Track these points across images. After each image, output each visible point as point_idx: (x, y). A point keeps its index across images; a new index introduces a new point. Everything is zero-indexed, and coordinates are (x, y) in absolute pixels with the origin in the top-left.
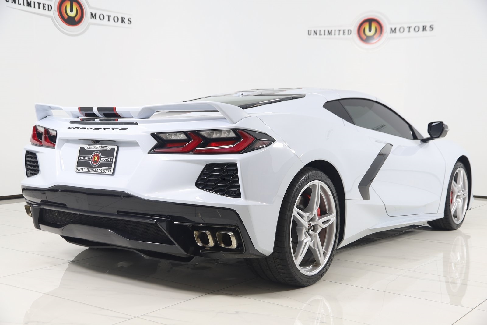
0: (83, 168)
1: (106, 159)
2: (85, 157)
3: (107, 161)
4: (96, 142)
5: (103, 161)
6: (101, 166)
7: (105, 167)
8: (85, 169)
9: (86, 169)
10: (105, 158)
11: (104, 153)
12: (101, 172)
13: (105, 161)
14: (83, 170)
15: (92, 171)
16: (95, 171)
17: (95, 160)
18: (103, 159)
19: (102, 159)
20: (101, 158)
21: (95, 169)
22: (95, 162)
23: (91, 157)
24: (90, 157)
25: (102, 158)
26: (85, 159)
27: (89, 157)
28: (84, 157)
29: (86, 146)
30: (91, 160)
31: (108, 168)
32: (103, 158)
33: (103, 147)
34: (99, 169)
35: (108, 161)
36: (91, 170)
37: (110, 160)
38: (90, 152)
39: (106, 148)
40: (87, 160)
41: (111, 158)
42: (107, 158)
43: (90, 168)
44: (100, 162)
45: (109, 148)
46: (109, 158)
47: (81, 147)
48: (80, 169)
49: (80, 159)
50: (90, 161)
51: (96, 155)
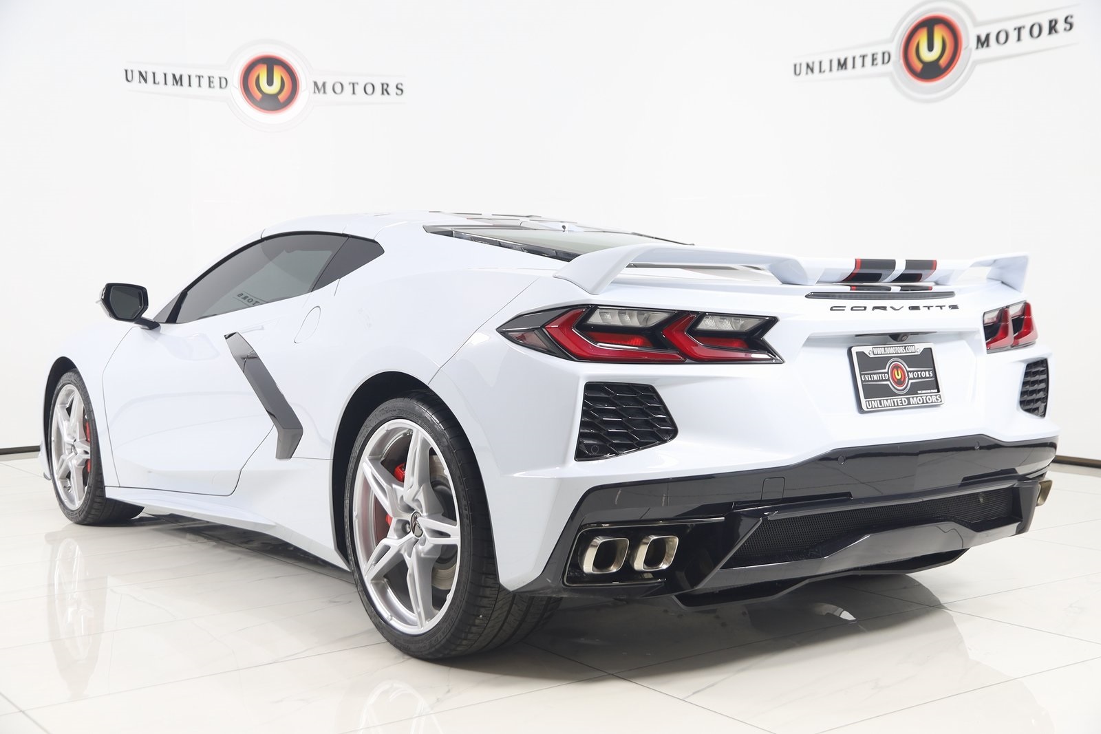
0: (880, 401)
1: (919, 373)
2: (875, 374)
3: (922, 378)
4: (896, 337)
5: (914, 378)
6: (914, 390)
7: (924, 392)
8: (885, 401)
9: (887, 400)
10: (917, 371)
11: (912, 361)
12: (923, 403)
13: (918, 378)
14: (881, 404)
15: (902, 403)
16: (909, 403)
17: (899, 377)
18: (914, 375)
19: (911, 375)
20: (908, 372)
21: (908, 399)
22: (900, 382)
23: (888, 373)
24: (885, 373)
25: (911, 372)
26: (875, 378)
27: (882, 373)
28: (870, 374)
29: (867, 350)
30: (888, 380)
31: (929, 391)
32: (913, 372)
33: (905, 348)
34: (917, 397)
35: (926, 377)
36: (899, 402)
37: (928, 375)
38: (881, 362)
39: (912, 349)
40: (880, 381)
41: (929, 371)
42: (921, 371)
43: (895, 399)
44: (911, 381)
45: (918, 348)
46: (925, 371)
47: (857, 353)
48: (875, 403)
49: (865, 381)
50: (888, 383)
51: (897, 367)
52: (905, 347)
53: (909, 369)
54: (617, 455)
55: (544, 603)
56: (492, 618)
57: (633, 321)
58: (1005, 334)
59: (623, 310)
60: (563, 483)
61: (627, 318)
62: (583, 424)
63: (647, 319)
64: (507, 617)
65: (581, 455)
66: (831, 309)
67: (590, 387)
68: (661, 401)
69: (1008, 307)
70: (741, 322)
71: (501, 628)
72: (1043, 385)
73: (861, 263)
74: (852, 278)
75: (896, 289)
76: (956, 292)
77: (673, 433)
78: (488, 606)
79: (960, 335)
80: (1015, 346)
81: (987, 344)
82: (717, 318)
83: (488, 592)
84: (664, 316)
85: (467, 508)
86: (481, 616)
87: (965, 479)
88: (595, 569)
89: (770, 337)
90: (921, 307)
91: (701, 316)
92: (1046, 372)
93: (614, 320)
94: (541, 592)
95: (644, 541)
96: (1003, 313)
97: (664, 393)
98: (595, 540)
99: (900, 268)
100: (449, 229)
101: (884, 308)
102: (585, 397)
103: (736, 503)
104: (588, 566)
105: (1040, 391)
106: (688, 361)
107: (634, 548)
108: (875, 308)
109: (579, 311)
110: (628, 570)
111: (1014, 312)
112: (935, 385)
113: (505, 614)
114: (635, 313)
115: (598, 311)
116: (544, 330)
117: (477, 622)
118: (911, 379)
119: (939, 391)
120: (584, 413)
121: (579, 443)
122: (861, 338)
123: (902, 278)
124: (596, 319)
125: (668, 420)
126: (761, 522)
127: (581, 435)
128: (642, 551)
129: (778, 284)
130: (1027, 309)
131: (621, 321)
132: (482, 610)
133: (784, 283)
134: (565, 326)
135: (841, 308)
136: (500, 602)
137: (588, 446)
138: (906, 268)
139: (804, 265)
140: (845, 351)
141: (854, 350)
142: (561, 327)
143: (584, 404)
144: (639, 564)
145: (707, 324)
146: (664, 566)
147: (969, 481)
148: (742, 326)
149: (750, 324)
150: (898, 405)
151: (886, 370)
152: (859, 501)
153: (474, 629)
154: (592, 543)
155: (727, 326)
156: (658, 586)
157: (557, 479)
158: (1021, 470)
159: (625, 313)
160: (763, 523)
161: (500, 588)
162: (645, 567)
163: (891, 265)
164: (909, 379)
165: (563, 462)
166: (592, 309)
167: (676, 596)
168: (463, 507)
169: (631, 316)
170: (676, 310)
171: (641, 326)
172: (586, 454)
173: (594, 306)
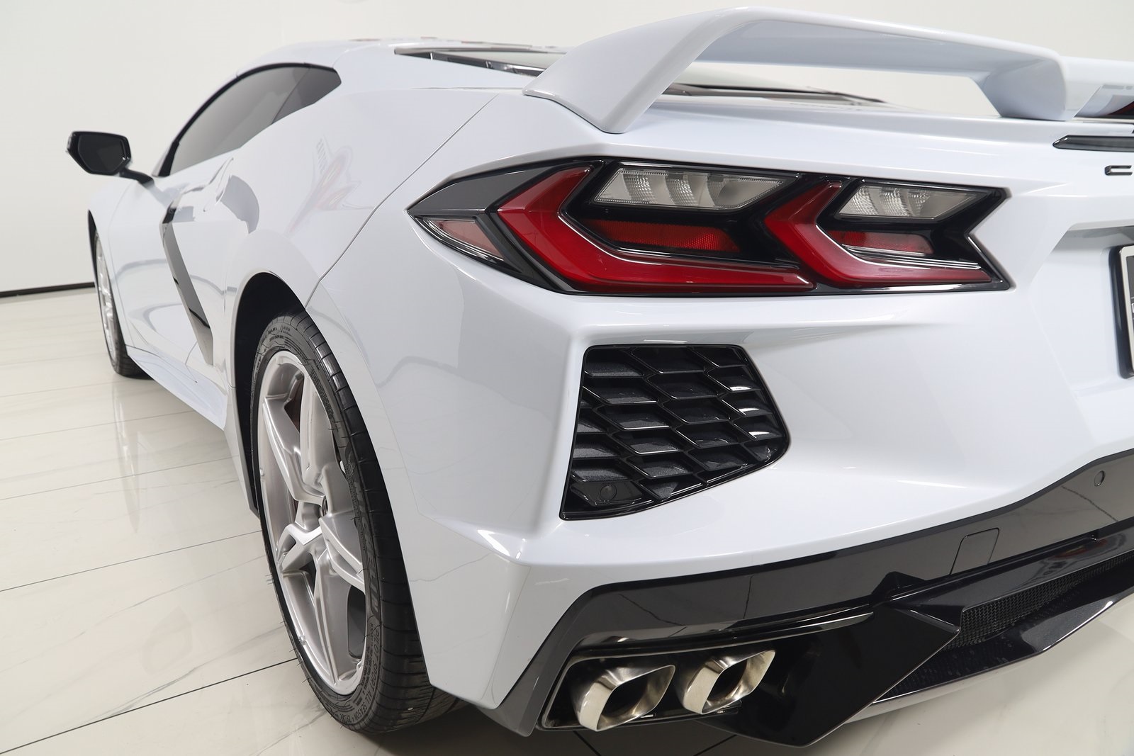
47: (1128, 258)
54: (657, 502)
57: (700, 197)
59: (677, 169)
61: (685, 188)
62: (579, 440)
63: (726, 192)
65: (574, 508)
67: (598, 356)
70: (922, 198)
77: (779, 444)
82: (875, 190)
84: (771, 184)
89: (987, 234)
91: (853, 184)
93: (657, 193)
97: (764, 363)
98: (603, 677)
102: (586, 380)
106: (820, 287)
109: (575, 172)
114: (705, 176)
115: (619, 175)
116: (495, 215)
117: (406, 715)
120: (582, 415)
121: (570, 481)
124: (615, 191)
125: (770, 418)
127: (575, 464)
129: (990, 115)
131: (674, 194)
132: (412, 702)
133: (1005, 115)
134: (541, 212)
135: (1124, 170)
137: (591, 485)
139: (1068, 74)
140: (1104, 257)
141: (1125, 253)
142: (534, 209)
143: (583, 395)
145: (861, 205)
159: (681, 178)
165: (534, 525)
166: (605, 166)
169: (693, 185)
170: (795, 172)
171: (717, 208)
172: (585, 502)
173: (611, 161)
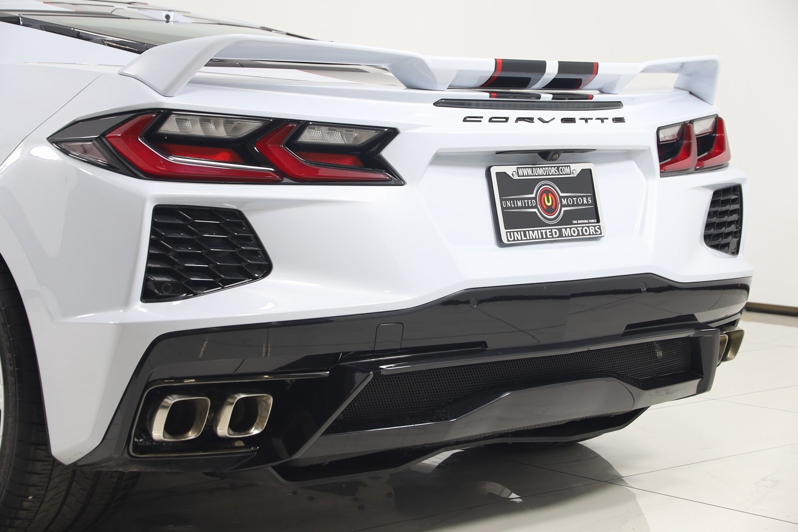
0: (525, 232)
1: (575, 199)
2: (519, 199)
3: (578, 205)
4: (546, 155)
5: (568, 205)
6: (568, 219)
7: (580, 222)
8: (531, 232)
9: (533, 231)
10: (572, 197)
11: (566, 184)
12: (578, 235)
13: (573, 205)
14: (525, 236)
15: (552, 235)
16: (561, 235)
17: (549, 204)
18: (567, 201)
19: (564, 202)
20: (561, 197)
21: (560, 230)
22: (550, 210)
23: (535, 198)
24: (531, 199)
25: (564, 197)
26: (520, 204)
27: (528, 199)
28: (513, 200)
29: (510, 170)
30: (536, 207)
31: (586, 221)
32: (567, 197)
33: (558, 169)
34: (571, 228)
35: (583, 205)
36: (548, 234)
37: (585, 202)
38: (527, 185)
39: (567, 170)
40: (525, 207)
41: (587, 197)
42: (578, 197)
43: (543, 230)
44: (564, 209)
45: (576, 168)
46: (582, 197)
47: (497, 173)
48: (518, 234)
49: (507, 208)
50: (535, 210)
51: (547, 192)
52: (559, 167)
53: (562, 195)
54: (195, 295)
55: (115, 480)
56: (46, 500)
57: (220, 132)
58: (687, 154)
59: (206, 117)
60: (125, 330)
61: (212, 127)
62: (151, 257)
63: (236, 129)
64: (65, 497)
65: (148, 295)
66: (465, 120)
67: (162, 212)
68: (251, 229)
69: (691, 122)
70: (355, 134)
71: (58, 513)
72: (735, 217)
73: (502, 65)
74: (491, 83)
75: (547, 97)
76: (623, 102)
77: (266, 268)
78: (40, 484)
79: (627, 154)
80: (700, 168)
81: (661, 167)
82: (325, 129)
83: (39, 467)
84: (256, 125)
85: (11, 362)
86: (30, 498)
87: (629, 327)
88: (167, 435)
89: (389, 153)
90: (577, 120)
91: (303, 125)
92: (739, 200)
93: (195, 129)
94: (103, 465)
95: (230, 400)
96: (686, 128)
97: (254, 220)
98: (166, 400)
99: (552, 71)
100: (16, 14)
101: (531, 120)
102: (154, 224)
103: (344, 353)
104: (158, 432)
105: (730, 223)
106: (286, 180)
107: (217, 410)
108: (519, 119)
109: (148, 116)
110: (209, 437)
111: (699, 129)
112: (593, 213)
113: (63, 493)
114: (222, 120)
115: (173, 118)
116: (104, 139)
117: (26, 504)
118: (565, 206)
119: (598, 221)
120: (153, 243)
121: (146, 280)
122: (503, 156)
123: (554, 84)
124: (170, 127)
125: (260, 253)
126: (372, 376)
127: (149, 271)
128: (227, 414)
129: (401, 89)
130: (718, 124)
131: (205, 130)
132: (32, 489)
134: (131, 136)
135: (477, 119)
136: (56, 480)
137: (158, 285)
138: (559, 72)
139: (431, 66)
140: (483, 172)
141: (494, 170)
142: (126, 136)
143: (153, 232)
144: (223, 429)
145: (309, 137)
146: (254, 431)
147: (633, 330)
148: (356, 138)
149: (365, 137)
150: (547, 237)
151: (533, 196)
152: (496, 352)
153: (22, 514)
154: (163, 404)
155: (337, 139)
156: (251, 455)
157: (117, 324)
158: (702, 317)
159: (209, 121)
160: (373, 378)
161: (55, 462)
162: (231, 432)
163: (540, 67)
164: (563, 206)
165: (126, 303)
166: (164, 114)
167: (274, 467)
168: (7, 361)
169: (217, 125)
170: (271, 118)
171: (228, 137)
172: (155, 293)
173: (167, 111)
